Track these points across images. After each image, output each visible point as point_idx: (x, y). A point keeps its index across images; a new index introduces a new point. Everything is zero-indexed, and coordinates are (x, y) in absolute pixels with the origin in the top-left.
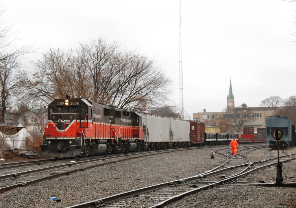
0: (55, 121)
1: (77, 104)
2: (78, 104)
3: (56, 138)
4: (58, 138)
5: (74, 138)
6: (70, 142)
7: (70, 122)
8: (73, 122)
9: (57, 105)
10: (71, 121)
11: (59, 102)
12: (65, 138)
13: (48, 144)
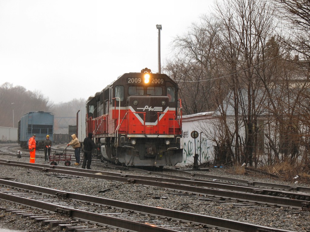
0: (137, 109)
1: (161, 82)
2: (163, 81)
3: (146, 136)
4: (149, 136)
5: (173, 136)
6: (168, 143)
7: (162, 110)
8: (166, 111)
9: (129, 82)
10: (164, 109)
11: (131, 78)
12: (160, 136)
13: (132, 145)
